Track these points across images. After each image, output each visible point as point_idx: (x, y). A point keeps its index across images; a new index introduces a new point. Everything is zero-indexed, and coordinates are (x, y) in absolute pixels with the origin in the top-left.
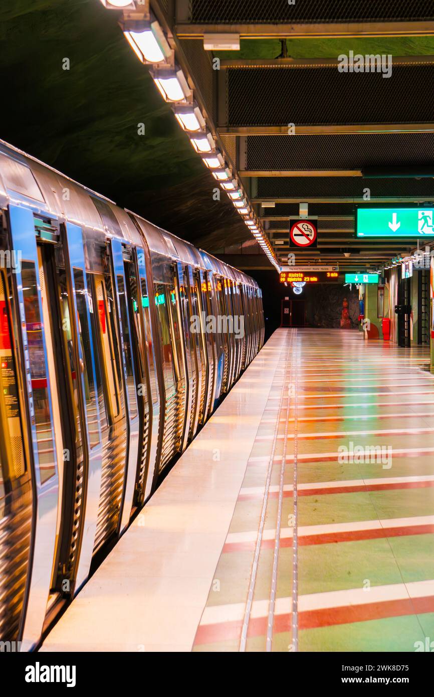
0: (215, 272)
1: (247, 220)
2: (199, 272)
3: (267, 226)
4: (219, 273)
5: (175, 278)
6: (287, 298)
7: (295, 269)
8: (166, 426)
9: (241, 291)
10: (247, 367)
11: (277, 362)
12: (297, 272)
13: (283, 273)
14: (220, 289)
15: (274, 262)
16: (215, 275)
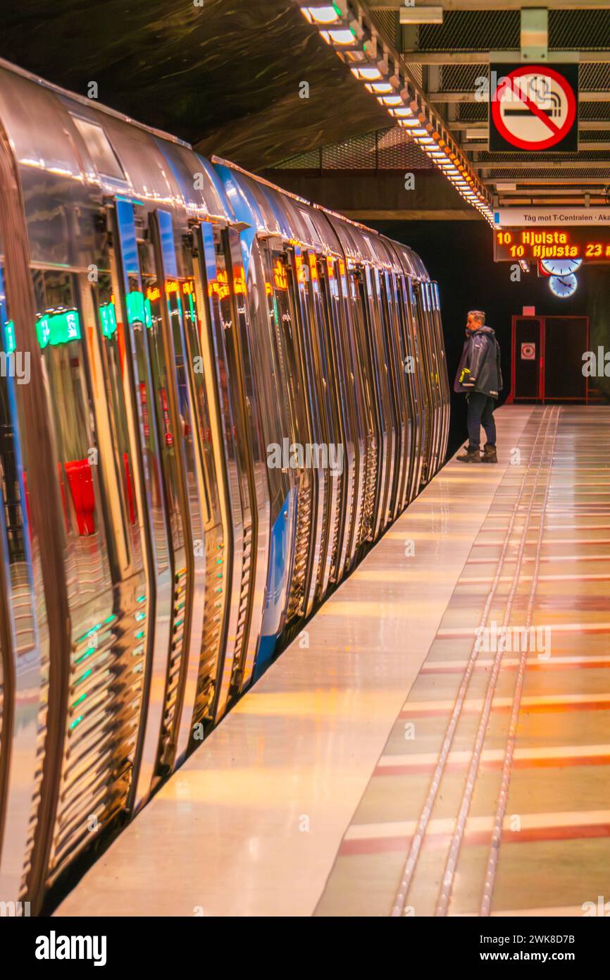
0: (262, 229)
1: (359, 65)
2: (199, 232)
3: (435, 81)
4: (277, 232)
5: (111, 252)
6: (529, 311)
7: (541, 218)
8: (72, 747)
9: (362, 288)
10: (381, 534)
11: (480, 518)
12: (550, 230)
13: (505, 230)
14: (282, 284)
15: (471, 197)
16: (263, 241)
